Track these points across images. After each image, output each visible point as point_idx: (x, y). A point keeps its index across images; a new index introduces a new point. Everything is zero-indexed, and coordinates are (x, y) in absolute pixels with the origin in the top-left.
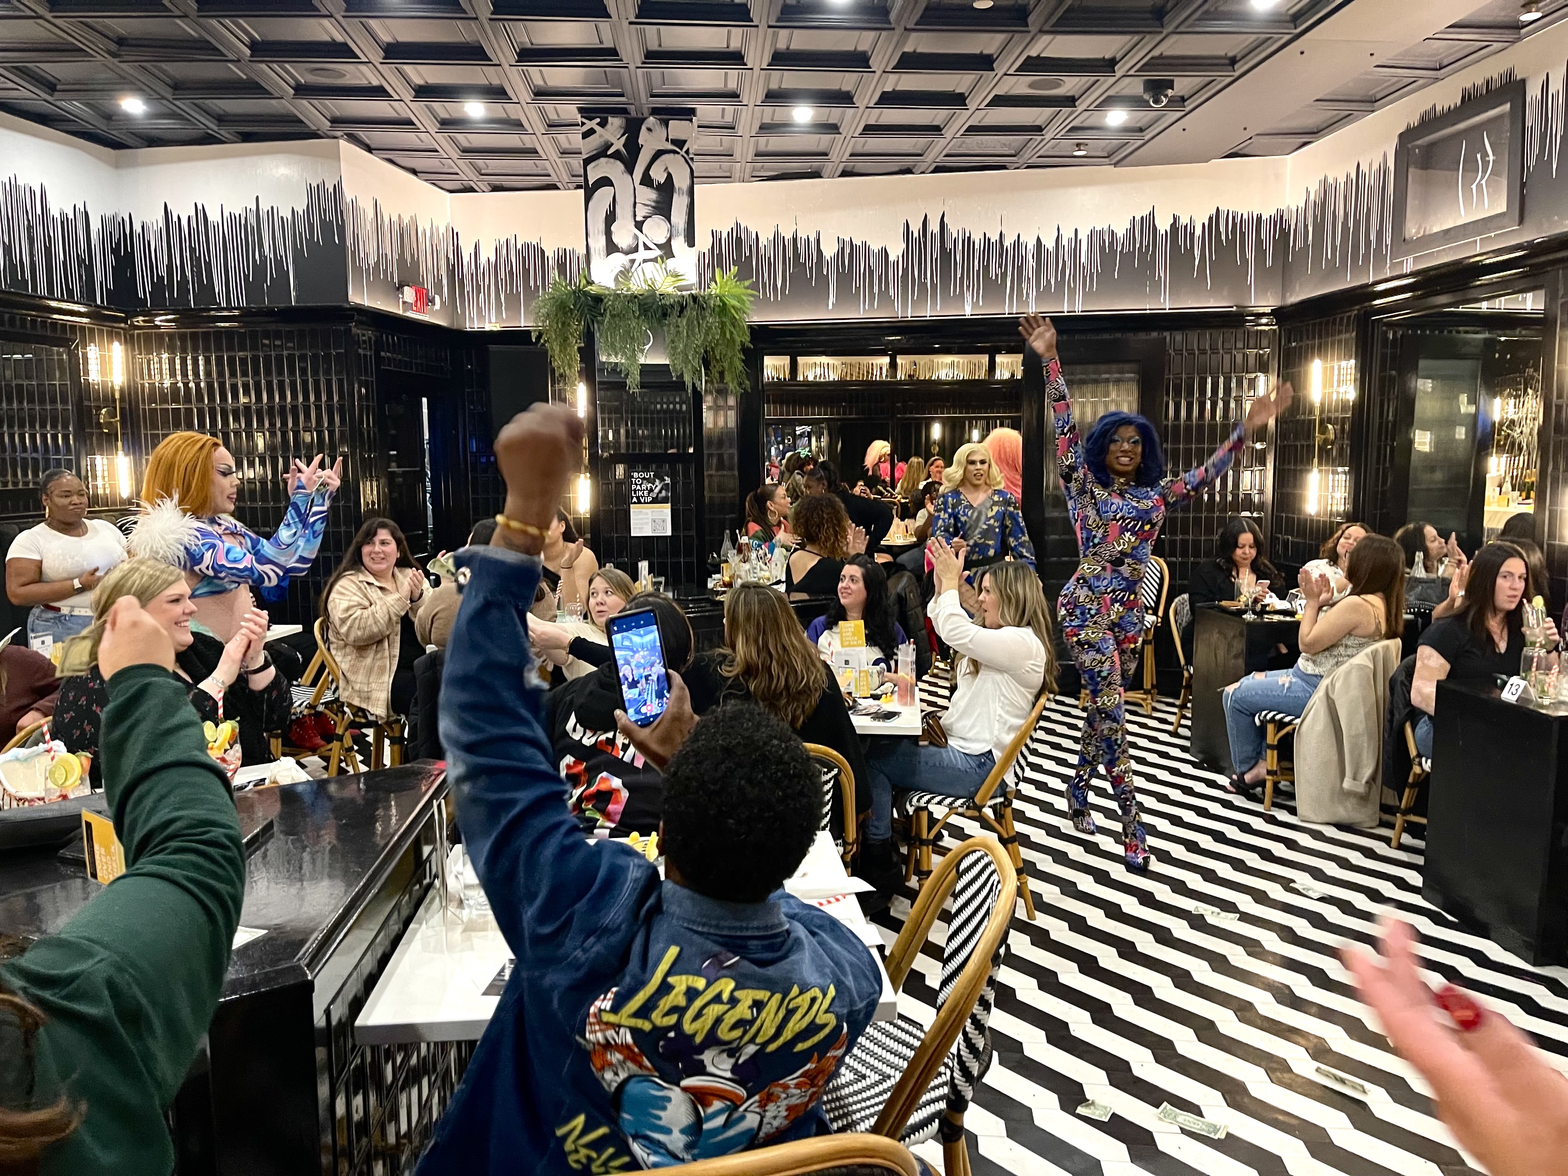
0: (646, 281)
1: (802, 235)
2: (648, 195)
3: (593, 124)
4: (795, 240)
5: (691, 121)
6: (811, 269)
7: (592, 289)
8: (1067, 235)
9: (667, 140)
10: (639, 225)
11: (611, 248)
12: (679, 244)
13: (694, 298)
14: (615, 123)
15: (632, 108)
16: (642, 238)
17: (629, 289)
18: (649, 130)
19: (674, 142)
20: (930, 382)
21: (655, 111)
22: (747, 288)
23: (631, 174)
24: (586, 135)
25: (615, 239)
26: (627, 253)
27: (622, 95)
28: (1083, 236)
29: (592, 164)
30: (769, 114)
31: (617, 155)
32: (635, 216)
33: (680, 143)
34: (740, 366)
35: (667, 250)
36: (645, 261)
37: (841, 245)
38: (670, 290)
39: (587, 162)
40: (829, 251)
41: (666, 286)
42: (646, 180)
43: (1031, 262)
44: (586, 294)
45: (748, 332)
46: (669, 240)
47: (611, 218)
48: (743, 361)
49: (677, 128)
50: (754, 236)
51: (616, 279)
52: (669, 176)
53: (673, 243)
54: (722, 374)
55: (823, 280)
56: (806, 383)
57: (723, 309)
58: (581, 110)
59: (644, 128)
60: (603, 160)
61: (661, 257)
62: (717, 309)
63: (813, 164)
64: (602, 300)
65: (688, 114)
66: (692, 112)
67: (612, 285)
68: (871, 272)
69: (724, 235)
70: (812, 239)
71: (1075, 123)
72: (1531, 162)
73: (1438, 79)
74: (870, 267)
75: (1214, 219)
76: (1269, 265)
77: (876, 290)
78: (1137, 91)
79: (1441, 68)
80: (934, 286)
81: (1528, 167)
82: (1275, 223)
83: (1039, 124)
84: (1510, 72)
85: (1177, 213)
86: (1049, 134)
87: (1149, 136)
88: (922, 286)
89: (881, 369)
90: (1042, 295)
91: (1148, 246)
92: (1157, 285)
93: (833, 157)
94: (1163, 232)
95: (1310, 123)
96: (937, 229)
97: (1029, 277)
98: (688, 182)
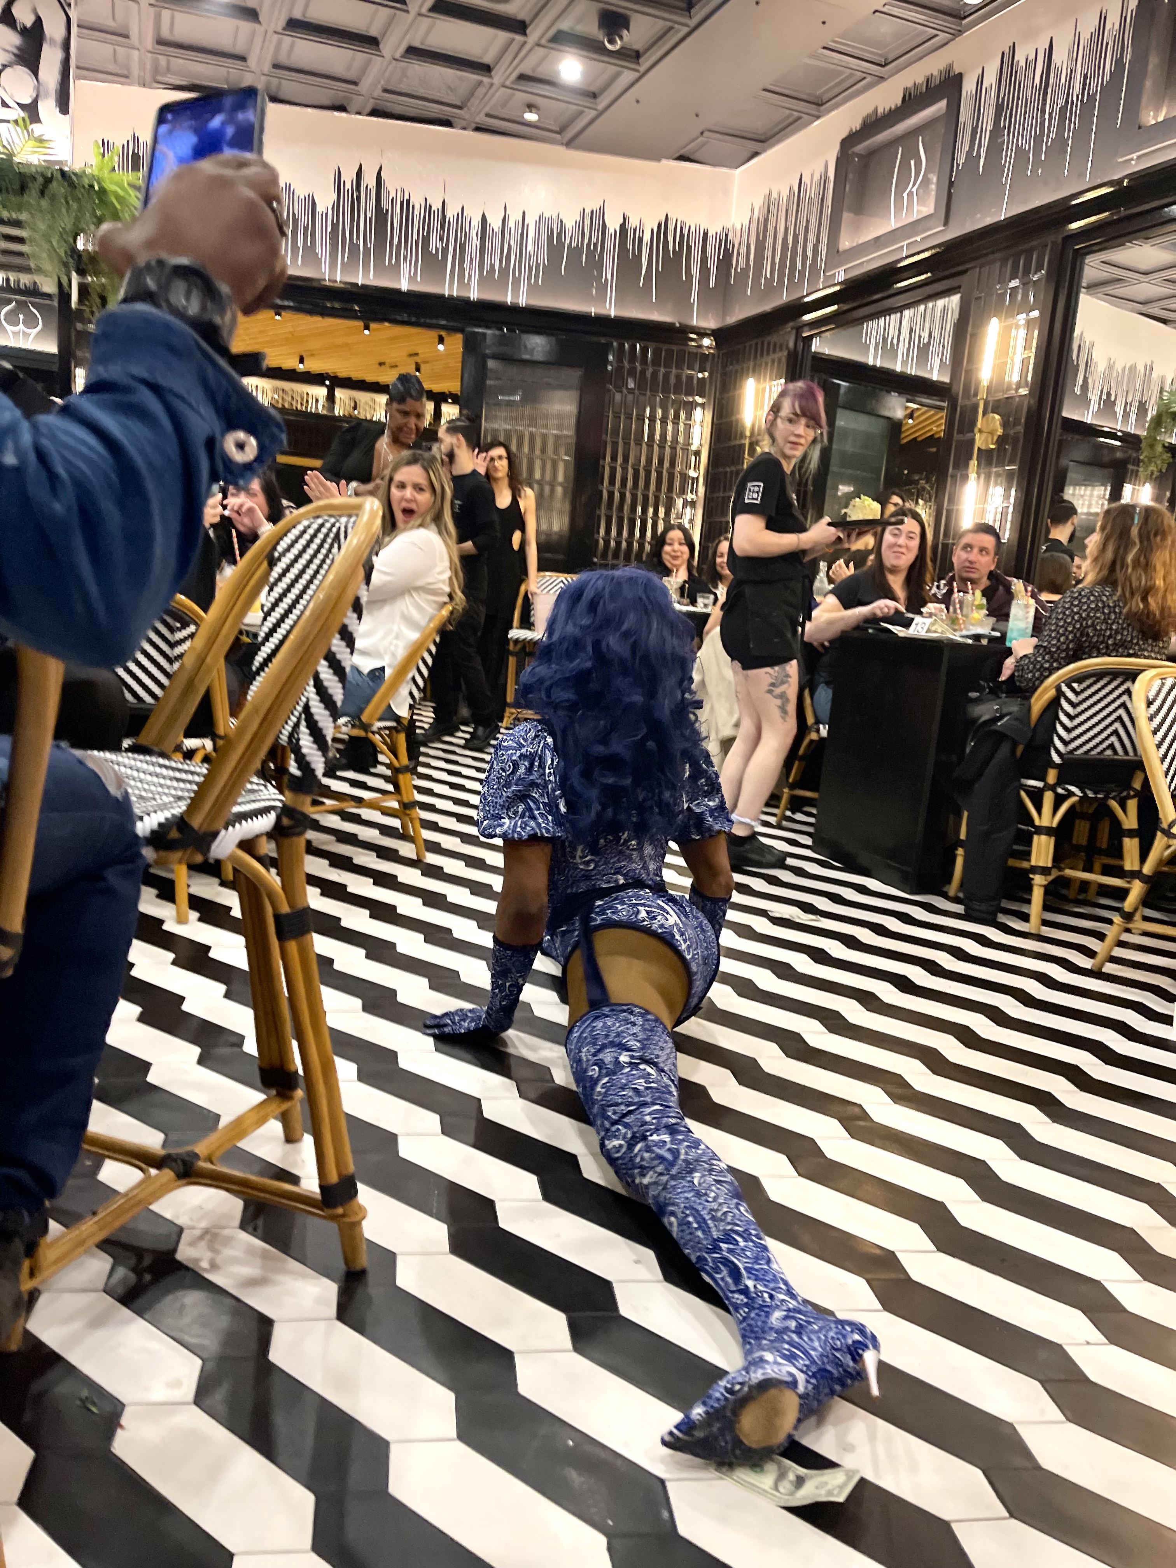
8: (514, 218)
12: (48, 108)
13: (64, 174)
28: (531, 221)
38: (33, 160)
43: (476, 242)
46: (35, 102)
52: (39, 21)
57: (101, 194)
62: (93, 192)
71: (526, 68)
72: (961, 159)
73: (882, 78)
74: (294, 214)
75: (663, 227)
76: (712, 284)
77: (300, 244)
78: (592, 28)
79: (886, 64)
80: (367, 250)
81: (958, 165)
82: (720, 241)
83: (487, 59)
84: (950, 67)
85: (627, 214)
86: (498, 76)
87: (600, 107)
88: (354, 248)
89: (317, 401)
90: (485, 280)
91: (596, 245)
92: (602, 288)
93: (252, 62)
94: (612, 231)
95: (759, 124)
96: (372, 184)
97: (471, 259)
98: (63, 32)
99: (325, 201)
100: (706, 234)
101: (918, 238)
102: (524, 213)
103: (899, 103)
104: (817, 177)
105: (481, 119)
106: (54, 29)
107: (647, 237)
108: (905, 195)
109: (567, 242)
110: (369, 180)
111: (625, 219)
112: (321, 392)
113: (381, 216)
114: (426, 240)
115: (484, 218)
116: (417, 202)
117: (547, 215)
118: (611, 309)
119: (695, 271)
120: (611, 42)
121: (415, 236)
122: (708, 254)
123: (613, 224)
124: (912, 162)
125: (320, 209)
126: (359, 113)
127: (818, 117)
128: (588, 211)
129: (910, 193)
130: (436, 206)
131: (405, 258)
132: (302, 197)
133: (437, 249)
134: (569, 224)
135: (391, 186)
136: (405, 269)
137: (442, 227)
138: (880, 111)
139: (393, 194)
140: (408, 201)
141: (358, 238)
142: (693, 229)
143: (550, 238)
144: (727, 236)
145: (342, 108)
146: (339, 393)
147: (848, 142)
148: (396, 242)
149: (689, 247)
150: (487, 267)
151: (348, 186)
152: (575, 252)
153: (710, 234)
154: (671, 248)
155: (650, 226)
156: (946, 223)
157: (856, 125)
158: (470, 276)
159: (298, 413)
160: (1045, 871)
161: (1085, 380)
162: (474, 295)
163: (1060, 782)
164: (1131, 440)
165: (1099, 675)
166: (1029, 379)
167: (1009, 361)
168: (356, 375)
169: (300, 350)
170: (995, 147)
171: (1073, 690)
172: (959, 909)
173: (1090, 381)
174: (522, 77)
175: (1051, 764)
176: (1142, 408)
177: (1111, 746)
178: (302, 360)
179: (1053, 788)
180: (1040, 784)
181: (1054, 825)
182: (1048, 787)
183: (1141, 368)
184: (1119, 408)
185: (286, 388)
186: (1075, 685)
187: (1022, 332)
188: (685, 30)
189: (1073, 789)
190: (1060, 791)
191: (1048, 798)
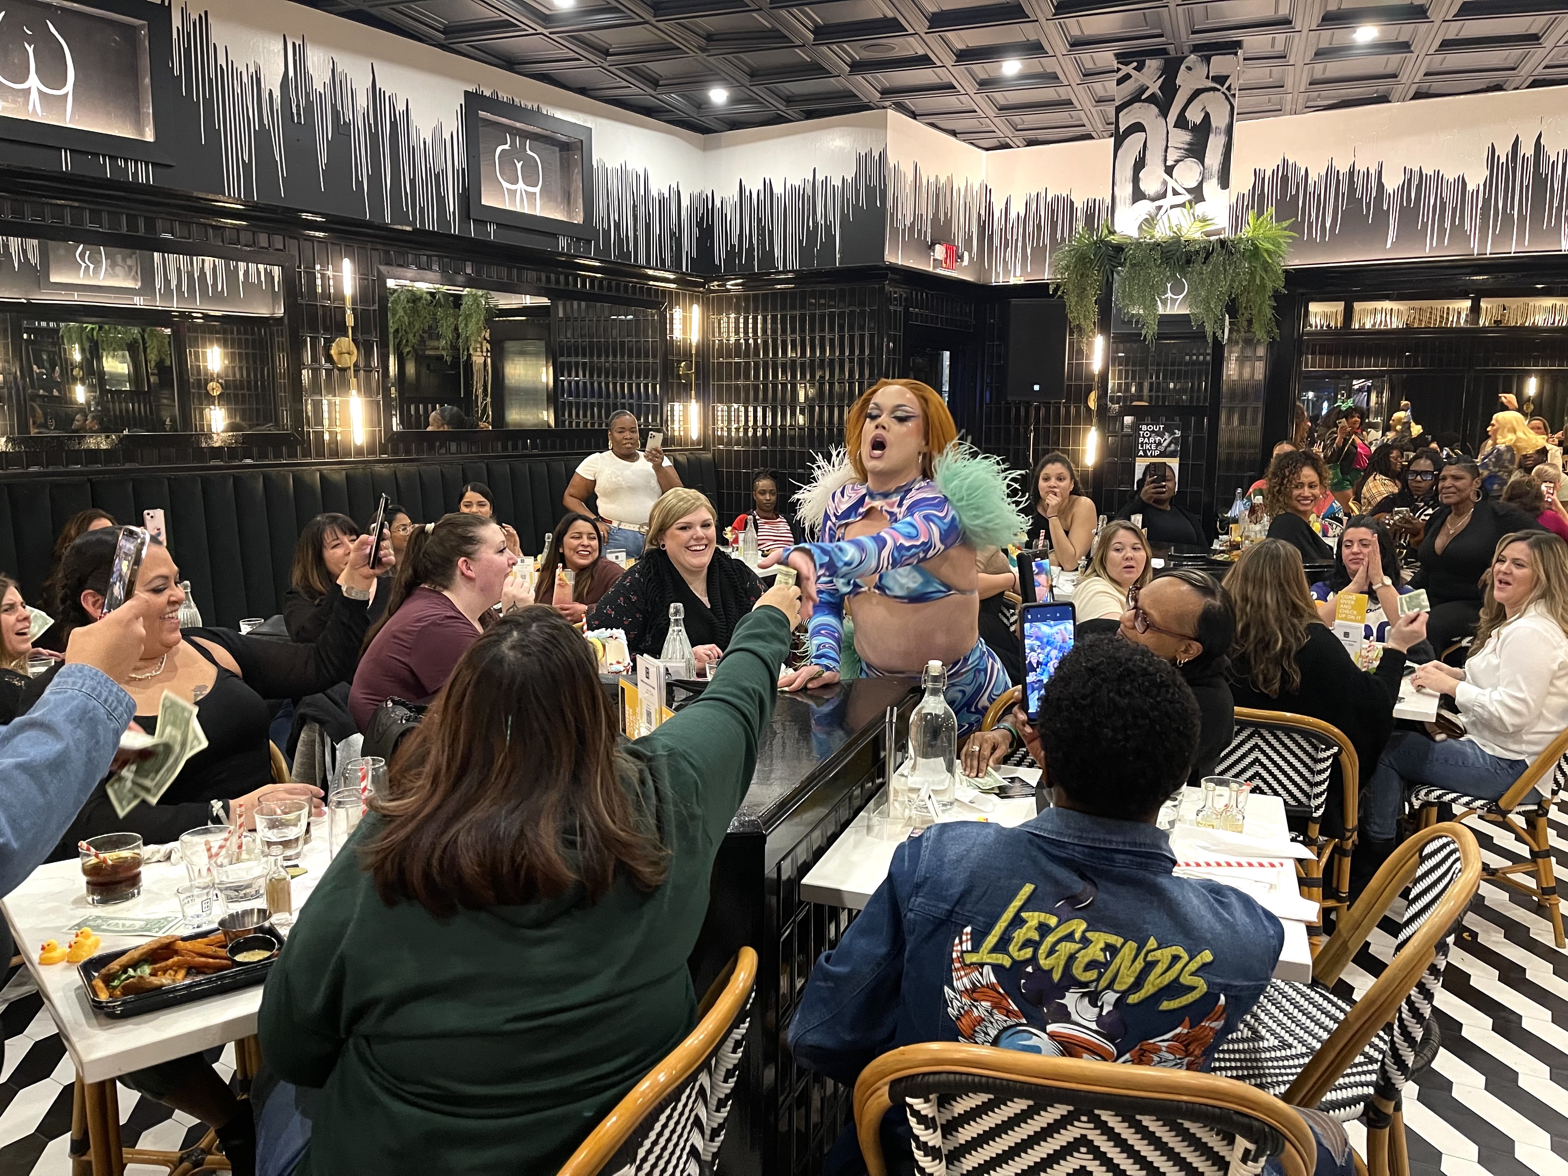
0: (1170, 228)
1: (1361, 167)
2: (1181, 138)
3: (1129, 69)
4: (1352, 174)
5: (1236, 54)
6: (1368, 205)
7: (1114, 239)
9: (1207, 77)
10: (1169, 170)
11: (1138, 195)
12: (1211, 187)
13: (1222, 243)
14: (1153, 65)
15: (1171, 48)
16: (1171, 183)
17: (1152, 237)
18: (1189, 68)
19: (1215, 79)
20: (1522, 328)
21: (1196, 49)
22: (1285, 229)
23: (1166, 118)
24: (1120, 82)
25: (1142, 186)
26: (1153, 200)
27: (1161, 36)
29: (1125, 111)
30: (1327, 38)
31: (1152, 99)
32: (1165, 160)
33: (1221, 80)
34: (1269, 312)
35: (1197, 193)
36: (1172, 207)
37: (1408, 176)
38: (1198, 236)
39: (1119, 110)
40: (1392, 183)
41: (1192, 232)
42: (1182, 123)
44: (1108, 244)
45: (1282, 277)
46: (1201, 184)
47: (1139, 165)
48: (1274, 308)
49: (1220, 64)
50: (1303, 172)
51: (1140, 227)
52: (1207, 116)
53: (1206, 186)
54: (1250, 322)
55: (1382, 216)
56: (1362, 332)
57: (1254, 252)
58: (1118, 56)
59: (1183, 67)
60: (1136, 105)
61: (1190, 202)
62: (1247, 254)
63: (1381, 87)
64: (1122, 250)
65: (1233, 47)
66: (1238, 44)
67: (1135, 234)
68: (1443, 204)
69: (1269, 173)
70: (1372, 171)
74: (1442, 199)
77: (1447, 225)
80: (1522, 219)
88: (1508, 219)
96: (1531, 151)
98: (1227, 120)
99: (1477, 179)
106: (1219, 121)
110: (1528, 148)
112: (1465, 305)
113: (1540, 182)
125: (1470, 187)
126: (1516, 88)
132: (1451, 180)
135: (1552, 148)
136: (1566, 230)
139: (1553, 158)
141: (1512, 208)
145: (1498, 88)
146: (1484, 304)
148: (1555, 205)
151: (1503, 159)
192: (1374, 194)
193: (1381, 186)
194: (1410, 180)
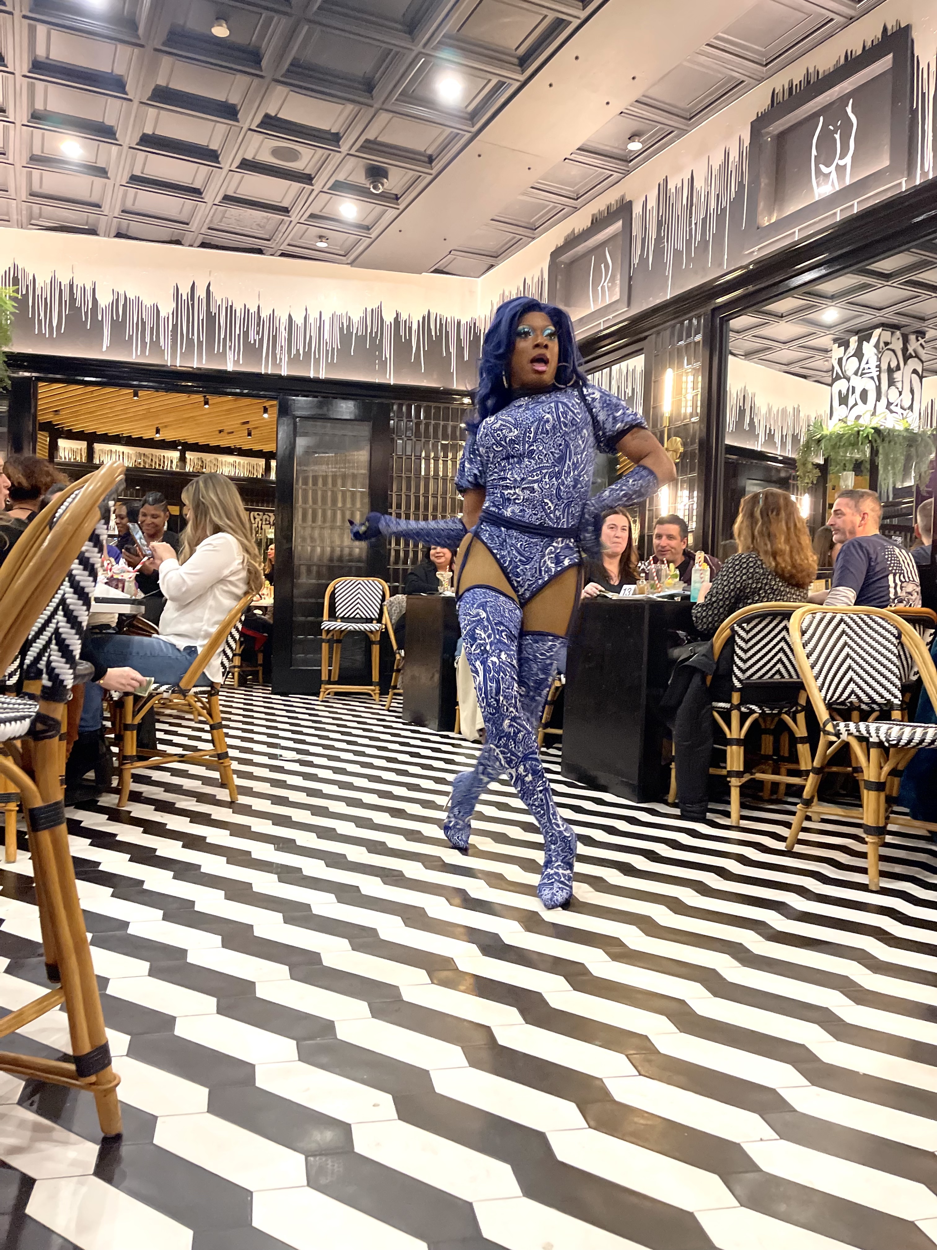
1: (79, 282)
4: (71, 286)
6: (86, 313)
8: (313, 316)
28: (326, 317)
30: (38, 139)
37: (116, 297)
40: (104, 300)
43: (284, 334)
50: (31, 277)
55: (98, 326)
63: (88, 216)
68: (143, 323)
70: (88, 288)
71: (315, 209)
72: (636, 261)
73: (576, 209)
74: (142, 319)
75: (426, 319)
76: (466, 358)
77: (148, 340)
78: (360, 178)
79: (578, 199)
80: (200, 343)
81: (634, 265)
82: (470, 327)
83: (285, 204)
84: (623, 198)
85: (399, 311)
86: (294, 216)
87: (373, 236)
88: (190, 341)
89: (172, 462)
90: (294, 360)
91: (376, 333)
92: (383, 364)
93: (106, 209)
94: (388, 323)
95: (491, 245)
96: (203, 295)
97: (282, 347)
99: (167, 309)
100: (459, 323)
101: (610, 317)
102: (321, 312)
103: (589, 225)
104: (536, 280)
105: (284, 247)
107: (415, 327)
108: (599, 288)
109: (355, 332)
110: (201, 293)
111: (397, 314)
112: (175, 455)
113: (211, 318)
114: (246, 334)
115: (290, 316)
116: (238, 307)
117: (338, 313)
118: (391, 380)
119: (453, 350)
120: (374, 188)
121: (237, 332)
122: (462, 337)
123: (389, 318)
124: (603, 265)
125: (163, 314)
126: (191, 246)
127: (534, 238)
128: (369, 310)
129: (603, 287)
130: (253, 309)
131: (230, 347)
132: (148, 306)
133: (255, 341)
134: (356, 319)
135: (218, 296)
136: (230, 355)
137: (258, 325)
138: (576, 231)
139: (219, 302)
140: (231, 307)
141: (193, 334)
142: (449, 320)
143: (341, 329)
144: (475, 324)
145: (178, 242)
146: (189, 455)
147: (556, 254)
148: (222, 336)
149: (447, 333)
150: (294, 352)
151: (185, 297)
152: (361, 339)
153: (462, 323)
154: (433, 334)
155: (416, 320)
156: (629, 305)
157: (561, 242)
158: (281, 359)
159: (156, 471)
160: (739, 774)
161: (752, 420)
162: (284, 372)
163: (743, 702)
164: (789, 462)
165: (762, 616)
166: (699, 411)
167: (683, 399)
168: (202, 441)
169: (157, 423)
170: (659, 251)
171: (743, 629)
172: (677, 811)
173: (756, 420)
174: (312, 216)
175: (733, 688)
176: (795, 438)
177: (778, 671)
178: (158, 431)
179: (738, 707)
180: (728, 705)
181: (742, 737)
182: (733, 707)
183: (790, 410)
184: (778, 439)
185: (147, 453)
186: (745, 625)
187: (691, 378)
188: (429, 178)
189: (754, 707)
190: (743, 709)
191: (735, 715)
192: (90, 306)
193: (95, 301)
194: (117, 300)
